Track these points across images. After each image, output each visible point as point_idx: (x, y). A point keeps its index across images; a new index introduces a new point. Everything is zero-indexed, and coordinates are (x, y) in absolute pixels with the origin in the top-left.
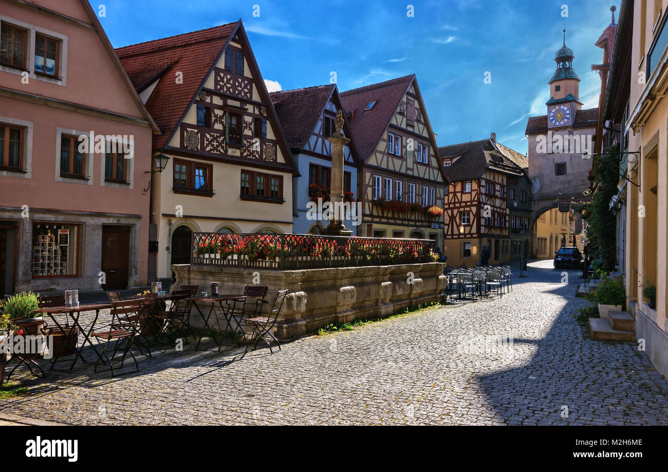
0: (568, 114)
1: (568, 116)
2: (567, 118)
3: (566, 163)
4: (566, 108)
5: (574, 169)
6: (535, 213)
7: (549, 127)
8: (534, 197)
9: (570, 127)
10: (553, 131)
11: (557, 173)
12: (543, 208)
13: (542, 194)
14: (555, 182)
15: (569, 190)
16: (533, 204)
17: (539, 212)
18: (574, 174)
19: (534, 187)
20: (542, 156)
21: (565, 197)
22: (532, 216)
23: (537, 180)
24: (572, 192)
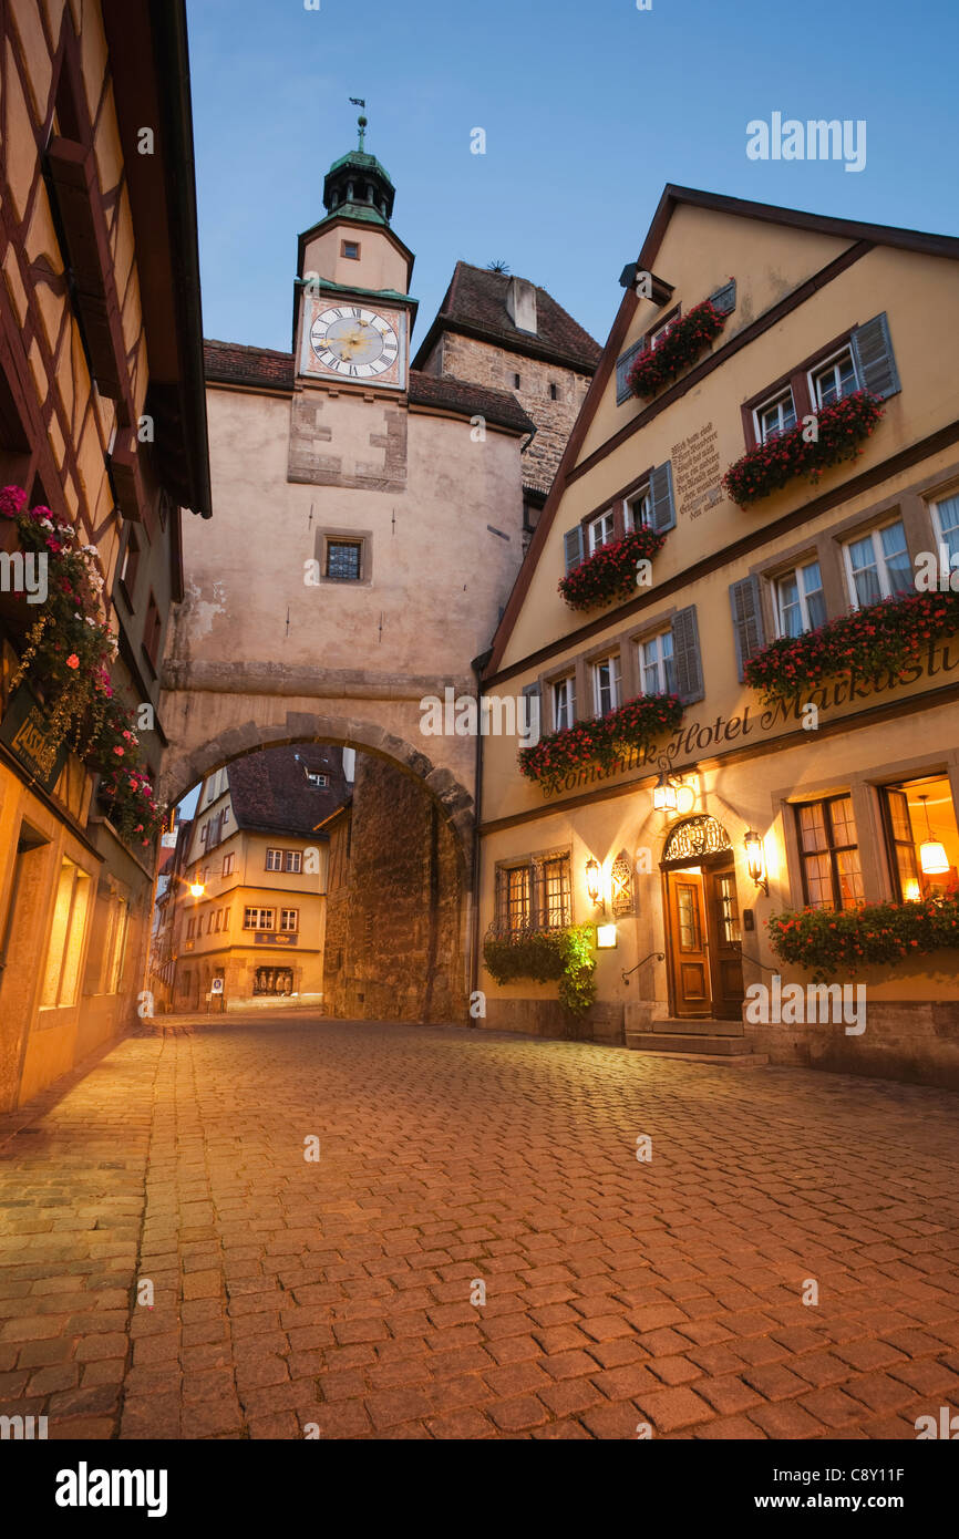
0: (388, 346)
1: (391, 354)
2: (384, 359)
3: (370, 534)
4: (380, 324)
5: (407, 570)
6: (185, 758)
7: (306, 374)
8: (193, 669)
9: (396, 400)
10: (322, 395)
11: (324, 573)
12: (235, 731)
13: (236, 657)
14: (315, 614)
15: (378, 656)
16: (175, 709)
17: (210, 753)
18: (405, 590)
19: (197, 617)
20: (252, 484)
21: (359, 689)
22: (168, 771)
23: (219, 587)
24: (392, 669)
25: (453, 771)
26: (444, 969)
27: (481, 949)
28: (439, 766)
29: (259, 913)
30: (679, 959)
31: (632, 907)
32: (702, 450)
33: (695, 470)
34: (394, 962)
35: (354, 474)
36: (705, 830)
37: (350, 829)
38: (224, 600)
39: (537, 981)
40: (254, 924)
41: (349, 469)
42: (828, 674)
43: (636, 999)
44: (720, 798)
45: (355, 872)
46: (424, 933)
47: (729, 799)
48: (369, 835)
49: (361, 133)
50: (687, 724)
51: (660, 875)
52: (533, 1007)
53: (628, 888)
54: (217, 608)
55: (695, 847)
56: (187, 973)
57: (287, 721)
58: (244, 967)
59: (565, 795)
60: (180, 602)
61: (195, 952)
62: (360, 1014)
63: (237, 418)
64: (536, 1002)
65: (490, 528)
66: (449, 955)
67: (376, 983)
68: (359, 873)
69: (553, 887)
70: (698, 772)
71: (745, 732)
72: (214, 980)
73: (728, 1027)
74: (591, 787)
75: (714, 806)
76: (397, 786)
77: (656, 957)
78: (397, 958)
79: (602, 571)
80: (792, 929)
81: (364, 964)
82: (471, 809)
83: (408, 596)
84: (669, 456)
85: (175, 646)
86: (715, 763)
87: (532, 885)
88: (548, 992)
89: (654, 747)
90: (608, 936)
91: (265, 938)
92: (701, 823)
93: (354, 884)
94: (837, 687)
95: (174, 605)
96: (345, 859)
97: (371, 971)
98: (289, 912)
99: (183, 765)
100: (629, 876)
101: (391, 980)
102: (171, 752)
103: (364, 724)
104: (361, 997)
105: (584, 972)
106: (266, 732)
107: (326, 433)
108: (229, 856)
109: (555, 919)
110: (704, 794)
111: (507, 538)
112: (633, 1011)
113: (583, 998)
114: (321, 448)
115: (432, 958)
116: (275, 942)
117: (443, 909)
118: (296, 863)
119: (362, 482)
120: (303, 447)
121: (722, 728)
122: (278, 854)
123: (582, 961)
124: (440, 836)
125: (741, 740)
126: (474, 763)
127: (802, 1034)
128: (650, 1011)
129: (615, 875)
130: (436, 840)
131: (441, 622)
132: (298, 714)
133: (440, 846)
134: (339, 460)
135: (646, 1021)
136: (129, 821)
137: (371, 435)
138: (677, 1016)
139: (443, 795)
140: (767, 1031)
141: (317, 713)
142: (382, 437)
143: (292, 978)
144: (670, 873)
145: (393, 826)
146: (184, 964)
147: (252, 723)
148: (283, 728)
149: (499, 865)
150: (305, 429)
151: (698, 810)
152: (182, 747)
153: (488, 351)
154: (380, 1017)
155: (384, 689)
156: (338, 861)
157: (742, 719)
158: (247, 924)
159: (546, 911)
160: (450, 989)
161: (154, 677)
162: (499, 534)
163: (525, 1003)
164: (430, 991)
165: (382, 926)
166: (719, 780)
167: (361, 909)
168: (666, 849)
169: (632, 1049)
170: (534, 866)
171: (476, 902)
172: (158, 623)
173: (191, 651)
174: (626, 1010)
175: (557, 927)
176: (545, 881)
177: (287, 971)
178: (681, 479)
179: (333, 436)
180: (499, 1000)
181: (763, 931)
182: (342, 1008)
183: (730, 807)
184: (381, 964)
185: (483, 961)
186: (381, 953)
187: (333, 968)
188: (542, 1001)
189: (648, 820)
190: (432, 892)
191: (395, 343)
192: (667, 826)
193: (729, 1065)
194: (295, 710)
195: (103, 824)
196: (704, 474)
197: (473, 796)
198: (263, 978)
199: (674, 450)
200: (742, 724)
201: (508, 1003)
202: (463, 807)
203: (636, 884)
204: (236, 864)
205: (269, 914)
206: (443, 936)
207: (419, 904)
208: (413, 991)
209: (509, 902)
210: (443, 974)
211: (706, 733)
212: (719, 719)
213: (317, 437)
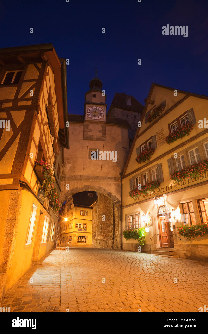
2: (101, 116)
3: (99, 149)
4: (100, 109)
6: (64, 194)
7: (87, 119)
8: (66, 177)
9: (104, 123)
10: (89, 123)
11: (90, 157)
12: (74, 189)
13: (74, 174)
14: (89, 166)
15: (101, 173)
16: (63, 184)
17: (69, 193)
19: (67, 167)
21: (98, 180)
22: (61, 197)
23: (71, 161)
24: (104, 176)
25: (117, 196)
26: (116, 237)
27: (123, 233)
28: (113, 195)
29: (79, 224)
30: (162, 235)
31: (152, 224)
32: (161, 133)
33: (160, 137)
34: (106, 235)
35: (96, 138)
36: (165, 208)
37: (97, 207)
38: (72, 163)
39: (134, 239)
40: (78, 227)
41: (95, 137)
42: (186, 178)
43: (153, 243)
44: (168, 202)
45: (98, 216)
46: (112, 229)
47: (169, 202)
48: (101, 208)
50: (161, 187)
51: (157, 217)
52: (133, 245)
53: (151, 220)
54: (71, 165)
55: (164, 212)
56: (64, 237)
57: (84, 186)
58: (75, 236)
59: (138, 201)
60: (64, 164)
61: (66, 233)
62: (99, 246)
63: (74, 128)
64: (134, 244)
65: (122, 147)
66: (117, 234)
67: (102, 240)
68: (99, 216)
69: (137, 220)
70: (163, 197)
71: (172, 189)
72: (69, 239)
73: (171, 250)
74: (143, 199)
75: (166, 204)
76: (106, 198)
77: (157, 235)
78: (107, 235)
79: (143, 157)
80: (181, 229)
81: (100, 236)
82: (120, 203)
83: (107, 161)
84: (155, 134)
85: (63, 173)
86: (166, 195)
87: (132, 219)
88: (136, 242)
89: (155, 191)
90: (147, 230)
91: (80, 230)
92: (164, 207)
93: (98, 219)
94: (188, 180)
95: (62, 164)
96: (96, 213)
97: (101, 238)
98: (85, 224)
99: (64, 195)
100: (151, 218)
101: (105, 239)
102: (62, 193)
103: (99, 187)
104: (100, 243)
105: (143, 238)
106: (80, 189)
107: (90, 130)
108: (72, 212)
109: (137, 226)
110: (164, 201)
111: (126, 149)
112: (153, 245)
113: (143, 243)
114: (90, 133)
115: (114, 234)
116: (82, 231)
117: (116, 224)
118: (86, 214)
119: (97, 140)
120: (86, 133)
121: (167, 188)
122: (82, 212)
123: (142, 235)
124: (115, 209)
125: (171, 190)
126: (121, 194)
127: (186, 251)
128: (156, 246)
129: (148, 217)
130: (114, 210)
131: (113, 166)
132: (86, 185)
133: (115, 211)
134: (93, 135)
135: (155, 248)
136: (55, 207)
137: (99, 130)
138: (162, 247)
139: (115, 201)
140: (179, 251)
141: (89, 185)
142: (101, 130)
143: (85, 238)
144: (159, 217)
145: (105, 206)
146: (63, 235)
147: (77, 187)
148: (83, 188)
149: (126, 215)
150: (86, 130)
151: (164, 204)
152: (64, 192)
153: (122, 110)
154: (103, 247)
155: (102, 179)
156: (95, 213)
157: (171, 186)
158: (76, 227)
159: (135, 225)
160: (117, 241)
161: (59, 179)
162: (124, 148)
163: (132, 244)
164: (113, 242)
165: (104, 227)
166: (167, 198)
167: (99, 224)
168: (158, 212)
169: (152, 254)
170: (133, 215)
171: (122, 223)
172: (60, 168)
173: (66, 173)
174: (151, 246)
175: (137, 228)
176: (135, 218)
177: (84, 237)
178: (157, 139)
179: (92, 131)
180: (127, 244)
181: (177, 229)
182: (96, 245)
183: (169, 204)
184: (103, 236)
185: (123, 235)
186: (103, 233)
187: (94, 236)
188: (135, 244)
189: (154, 206)
190: (113, 221)
191: (103, 112)
192: (158, 207)
193: (171, 257)
194: (85, 184)
195: (51, 209)
196: (162, 137)
197: (121, 201)
198: (80, 239)
199: (156, 133)
200: (171, 187)
201: (128, 244)
202: (119, 203)
203: (152, 219)
204: (74, 214)
205: (81, 225)
206: (116, 230)
207: (111, 223)
208: (110, 242)
209: (128, 223)
210: (116, 238)
211: (164, 189)
212: (167, 186)
213: (89, 131)
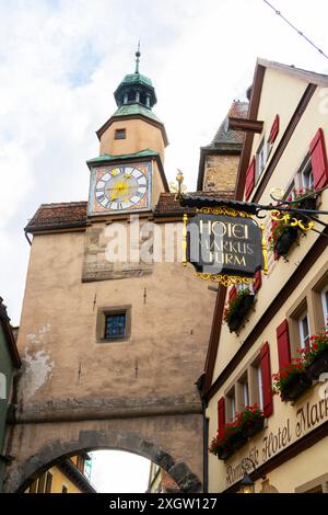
0: (141, 186)
1: (143, 190)
2: (138, 194)
3: (130, 306)
5: (153, 326)
7: (93, 215)
8: (25, 409)
9: (146, 217)
10: (102, 225)
11: (102, 336)
12: (49, 448)
13: (49, 399)
14: (95, 364)
15: (135, 387)
18: (152, 340)
20: (62, 287)
21: (123, 410)
24: (144, 395)
25: (188, 465)
28: (178, 461)
35: (121, 270)
41: (118, 267)
49: (138, 61)
57: (80, 437)
63: (55, 248)
65: (209, 288)
83: (154, 344)
106: (67, 446)
107: (104, 247)
114: (101, 257)
119: (125, 274)
120: (92, 259)
121: (281, 436)
131: (177, 358)
132: (87, 433)
147: (58, 441)
150: (93, 247)
152: (18, 461)
155: (138, 409)
173: (24, 398)
191: (145, 183)
194: (84, 430)
200: (287, 433)
212: (280, 429)
213: (99, 252)
